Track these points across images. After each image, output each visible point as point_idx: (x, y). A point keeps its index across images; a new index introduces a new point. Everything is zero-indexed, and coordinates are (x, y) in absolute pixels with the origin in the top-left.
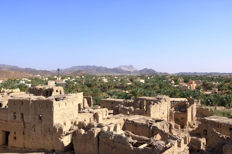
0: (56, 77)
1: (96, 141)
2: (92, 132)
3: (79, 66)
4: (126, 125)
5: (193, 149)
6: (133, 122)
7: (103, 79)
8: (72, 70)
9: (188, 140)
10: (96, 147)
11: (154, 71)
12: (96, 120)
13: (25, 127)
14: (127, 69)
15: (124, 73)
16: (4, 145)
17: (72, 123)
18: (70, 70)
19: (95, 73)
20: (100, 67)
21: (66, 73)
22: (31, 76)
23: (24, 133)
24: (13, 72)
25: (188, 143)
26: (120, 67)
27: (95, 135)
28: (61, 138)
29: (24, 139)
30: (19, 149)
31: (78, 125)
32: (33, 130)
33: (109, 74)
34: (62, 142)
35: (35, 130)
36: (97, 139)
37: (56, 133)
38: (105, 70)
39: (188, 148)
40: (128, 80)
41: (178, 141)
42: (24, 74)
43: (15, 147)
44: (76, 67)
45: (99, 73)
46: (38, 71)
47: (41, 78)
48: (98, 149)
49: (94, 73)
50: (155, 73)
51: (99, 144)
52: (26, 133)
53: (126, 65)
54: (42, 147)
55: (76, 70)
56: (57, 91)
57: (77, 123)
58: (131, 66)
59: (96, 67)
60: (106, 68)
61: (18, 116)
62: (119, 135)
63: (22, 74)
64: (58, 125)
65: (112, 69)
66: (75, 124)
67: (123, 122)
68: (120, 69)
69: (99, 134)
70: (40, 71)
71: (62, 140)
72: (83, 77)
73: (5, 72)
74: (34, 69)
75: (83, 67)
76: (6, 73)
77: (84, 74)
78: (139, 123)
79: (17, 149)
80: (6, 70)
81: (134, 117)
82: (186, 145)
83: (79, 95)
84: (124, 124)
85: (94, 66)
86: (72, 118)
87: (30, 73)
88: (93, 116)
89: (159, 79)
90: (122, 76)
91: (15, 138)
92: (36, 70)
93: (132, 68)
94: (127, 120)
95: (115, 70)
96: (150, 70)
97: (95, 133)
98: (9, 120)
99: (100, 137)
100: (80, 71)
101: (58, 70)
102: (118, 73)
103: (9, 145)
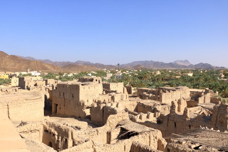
0: (117, 71)
1: (101, 112)
2: (99, 106)
3: (139, 62)
4: (138, 106)
5: (160, 121)
6: (143, 104)
7: (157, 73)
8: (133, 65)
9: (158, 115)
10: (102, 116)
11: (209, 65)
12: (112, 100)
13: (65, 102)
14: (182, 64)
15: (179, 67)
16: (55, 112)
17: (93, 101)
18: (131, 65)
19: (153, 67)
20: (157, 62)
21: (127, 67)
22: (99, 69)
23: (64, 106)
24: (86, 67)
25: (157, 117)
26: (176, 61)
27: (101, 108)
28: (84, 110)
29: (65, 109)
30: (62, 115)
31: (97, 103)
32: (69, 103)
33: (164, 68)
34: (85, 112)
35: (70, 103)
36: (102, 110)
37: (81, 106)
38: (162, 65)
39: (156, 120)
40: (180, 73)
41: (148, 114)
42: (94, 68)
43: (60, 114)
44: (136, 62)
45: (156, 68)
46: (105, 65)
47: (105, 71)
48: (103, 117)
49: (151, 67)
50: (211, 67)
51: (103, 114)
52: (66, 105)
53: (182, 60)
54: (74, 115)
55: (136, 64)
56: (96, 80)
57: (97, 101)
58: (186, 60)
59: (154, 62)
60: (162, 63)
61: (62, 94)
62: (113, 108)
63: (93, 68)
64: (82, 101)
65: (168, 64)
66: (95, 102)
67: (136, 104)
68: (176, 63)
69: (104, 107)
70: (107, 65)
71: (84, 111)
72: (140, 71)
73: (80, 66)
74: (102, 64)
75: (142, 62)
76: (81, 68)
77: (142, 68)
78: (146, 105)
79: (61, 115)
80: (82, 65)
81: (146, 101)
82: (156, 118)
83: (120, 84)
84: (137, 105)
85: (151, 61)
86: (94, 97)
87: (99, 67)
88: (111, 97)
89: (211, 73)
90: (177, 70)
91: (60, 108)
92: (103, 65)
93: (187, 63)
94: (139, 103)
95: (171, 65)
96: (206, 64)
97: (101, 107)
98: (57, 97)
99: (104, 109)
100: (139, 65)
101: (118, 65)
102: (174, 67)
103: (57, 112)
